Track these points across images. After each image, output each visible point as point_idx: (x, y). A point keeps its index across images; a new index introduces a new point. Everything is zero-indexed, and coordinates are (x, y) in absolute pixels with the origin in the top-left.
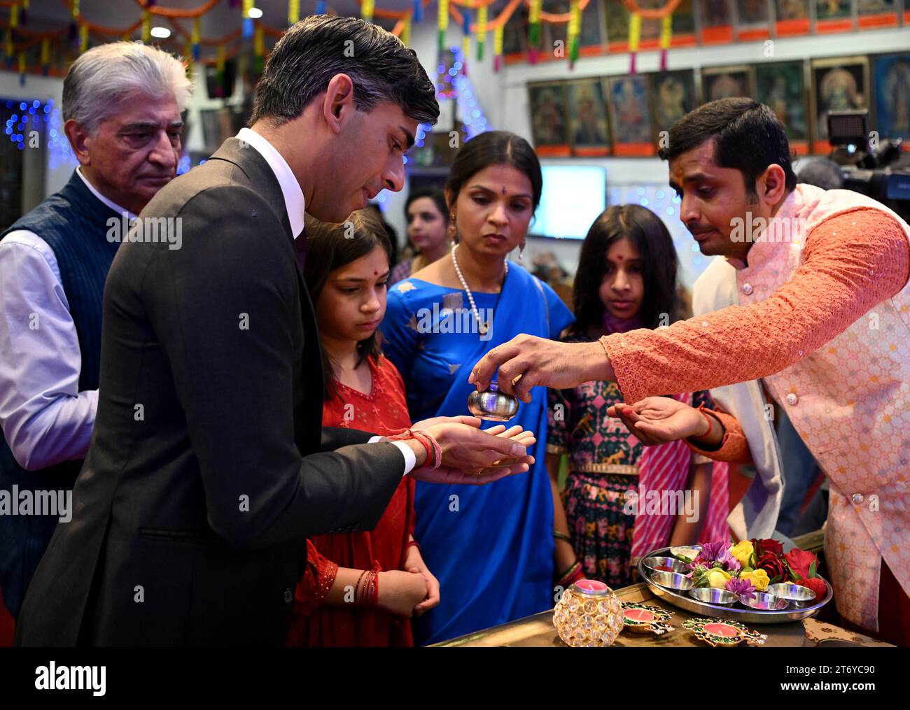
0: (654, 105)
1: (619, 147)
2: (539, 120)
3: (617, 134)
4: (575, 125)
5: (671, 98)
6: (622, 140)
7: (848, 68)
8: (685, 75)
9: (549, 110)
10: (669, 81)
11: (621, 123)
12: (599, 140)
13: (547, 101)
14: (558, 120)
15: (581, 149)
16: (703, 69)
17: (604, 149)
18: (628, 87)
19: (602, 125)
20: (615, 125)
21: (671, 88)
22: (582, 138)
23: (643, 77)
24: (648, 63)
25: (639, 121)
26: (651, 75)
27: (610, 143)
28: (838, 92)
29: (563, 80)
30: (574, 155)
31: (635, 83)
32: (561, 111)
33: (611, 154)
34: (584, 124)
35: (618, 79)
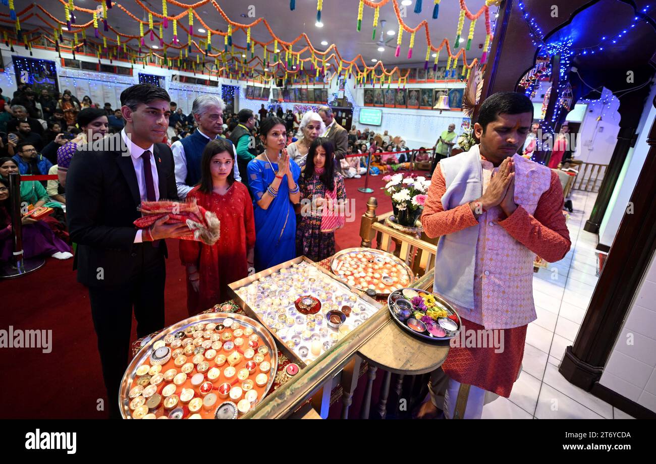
0: (396, 96)
1: (386, 105)
2: (366, 97)
3: (385, 102)
4: (375, 99)
5: (400, 95)
6: (386, 104)
9: (369, 96)
10: (400, 91)
11: (387, 100)
12: (381, 103)
13: (369, 93)
14: (371, 98)
15: (376, 105)
16: (409, 89)
17: (382, 105)
18: (390, 92)
19: (382, 100)
20: (385, 100)
21: (400, 93)
22: (376, 103)
25: (392, 100)
27: (384, 104)
29: (373, 89)
30: (374, 106)
31: (392, 91)
32: (372, 96)
33: (384, 106)
34: (378, 99)
35: (387, 90)
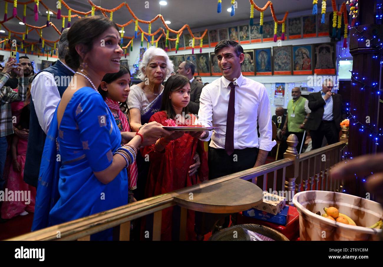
0: (198, 63)
5: (203, 61)
7: (248, 53)
8: (206, 55)
10: (202, 56)
16: (211, 53)
18: (191, 58)
21: (202, 58)
23: (196, 55)
24: (197, 51)
26: (197, 54)
28: (246, 59)
29: (174, 56)
31: (193, 57)
35: (189, 56)
